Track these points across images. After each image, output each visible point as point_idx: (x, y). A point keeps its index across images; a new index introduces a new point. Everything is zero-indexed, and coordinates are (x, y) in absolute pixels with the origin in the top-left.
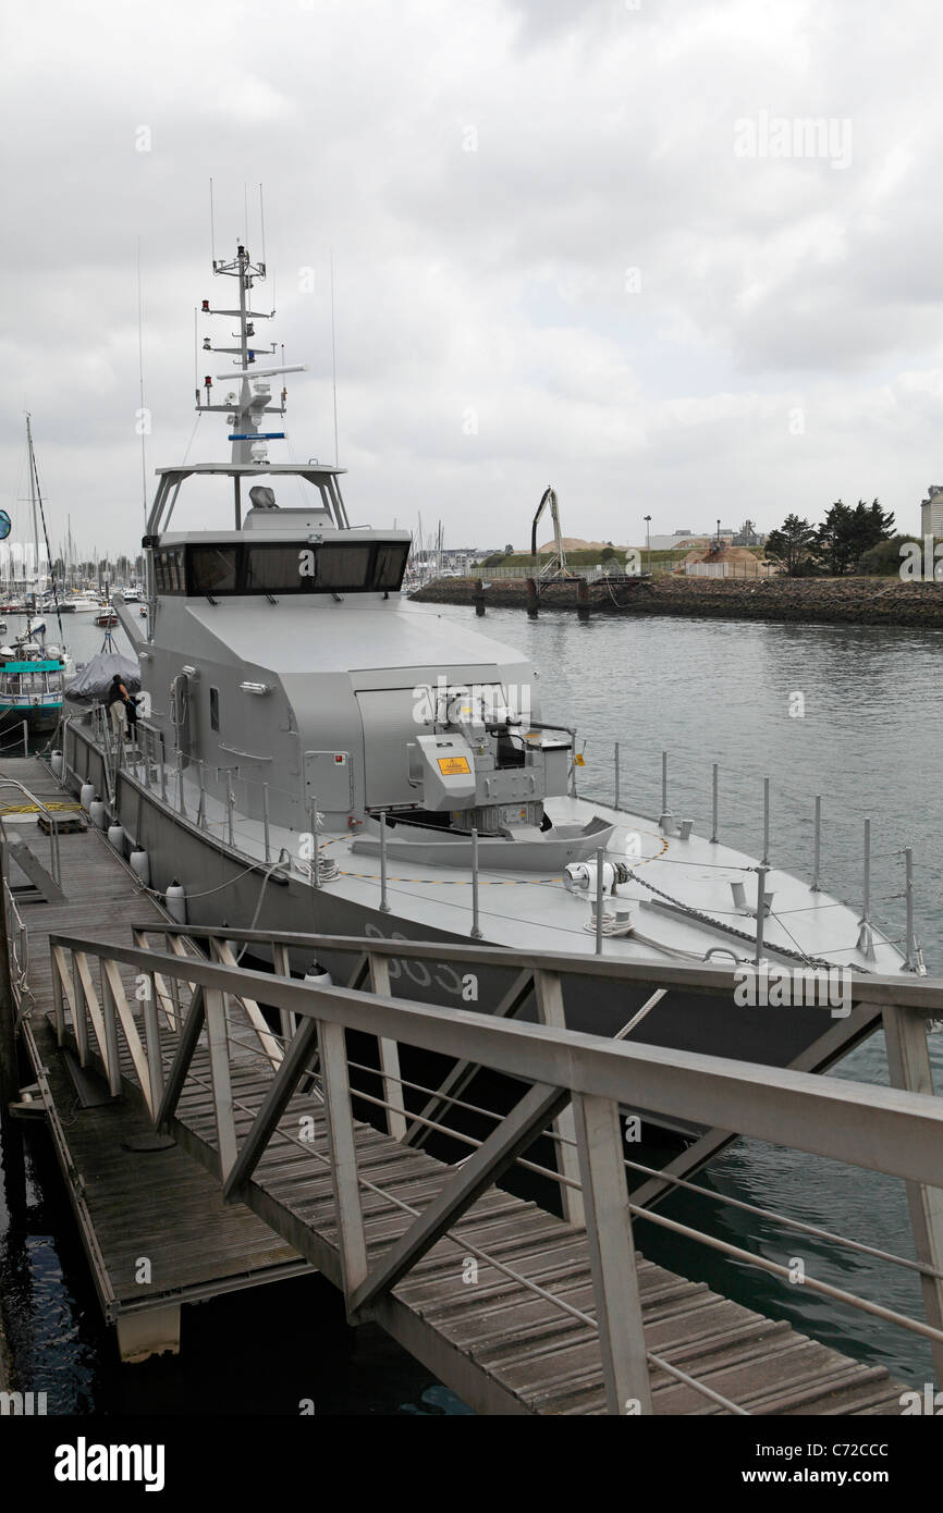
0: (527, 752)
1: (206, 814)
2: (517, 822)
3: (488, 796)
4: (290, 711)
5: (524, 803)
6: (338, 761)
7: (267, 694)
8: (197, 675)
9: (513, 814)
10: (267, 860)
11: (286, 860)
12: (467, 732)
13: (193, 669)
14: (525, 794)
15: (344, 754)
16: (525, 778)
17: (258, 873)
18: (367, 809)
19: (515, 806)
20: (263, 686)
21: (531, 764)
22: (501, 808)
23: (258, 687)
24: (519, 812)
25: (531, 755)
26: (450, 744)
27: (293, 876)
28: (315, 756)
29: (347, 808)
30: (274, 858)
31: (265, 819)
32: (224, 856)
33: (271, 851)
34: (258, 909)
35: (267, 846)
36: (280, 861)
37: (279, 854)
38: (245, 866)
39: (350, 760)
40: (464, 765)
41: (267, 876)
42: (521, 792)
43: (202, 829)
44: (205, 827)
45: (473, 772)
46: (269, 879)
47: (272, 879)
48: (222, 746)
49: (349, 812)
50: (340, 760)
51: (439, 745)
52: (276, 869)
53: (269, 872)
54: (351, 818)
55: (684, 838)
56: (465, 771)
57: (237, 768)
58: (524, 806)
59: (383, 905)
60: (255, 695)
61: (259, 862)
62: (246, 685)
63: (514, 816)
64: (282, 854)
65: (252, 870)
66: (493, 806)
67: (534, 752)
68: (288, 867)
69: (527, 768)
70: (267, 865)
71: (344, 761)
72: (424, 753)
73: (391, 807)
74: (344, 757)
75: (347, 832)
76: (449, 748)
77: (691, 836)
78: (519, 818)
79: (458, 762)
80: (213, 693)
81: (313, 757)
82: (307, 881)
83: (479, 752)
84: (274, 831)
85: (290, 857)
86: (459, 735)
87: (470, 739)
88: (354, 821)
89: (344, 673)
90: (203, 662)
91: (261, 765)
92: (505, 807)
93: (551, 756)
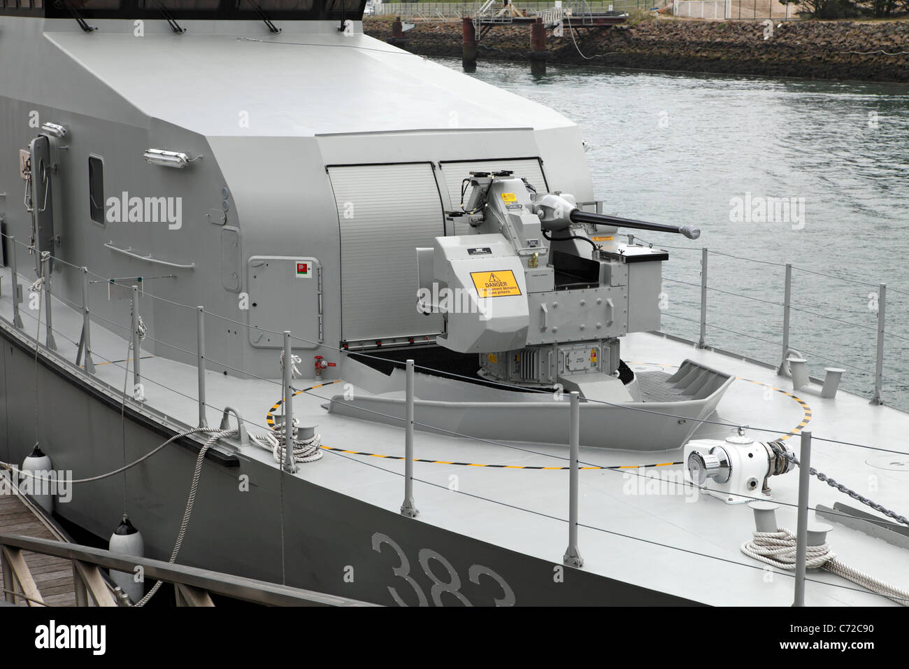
0: (602, 263)
1: (92, 349)
2: (585, 369)
3: (543, 329)
4: (226, 194)
5: (595, 341)
6: (300, 271)
7: (188, 168)
8: (66, 138)
9: (580, 357)
10: (201, 425)
11: (233, 425)
12: (512, 231)
13: (60, 128)
14: (598, 327)
15: (309, 261)
16: (599, 303)
17: (187, 445)
18: (344, 345)
19: (582, 346)
20: (182, 155)
21: (607, 281)
22: (562, 349)
23: (175, 157)
24: (589, 352)
25: (608, 268)
26: (488, 250)
27: (246, 451)
28: (266, 264)
29: (313, 343)
30: (213, 422)
31: (200, 362)
32: (126, 415)
33: (209, 412)
34: (190, 502)
35: (202, 404)
36: (223, 426)
37: (221, 416)
38: (163, 433)
39: (319, 272)
40: (511, 283)
41: (203, 450)
42: (592, 325)
43: (86, 372)
44: (89, 368)
45: (524, 291)
46: (207, 455)
47: (210, 454)
48: (110, 245)
49: (316, 349)
50: (303, 269)
51: (471, 251)
52: (218, 441)
53: (207, 444)
54: (319, 358)
55: (828, 395)
56: (513, 292)
57: (140, 280)
58: (596, 345)
59: (407, 505)
60: (168, 170)
61: (189, 427)
62: (154, 153)
63: (581, 360)
64: (226, 415)
65: (176, 441)
66: (550, 345)
67: (613, 263)
68: (237, 436)
69: (603, 288)
70: (202, 432)
71: (309, 275)
72: (449, 264)
73: (378, 342)
74: (309, 265)
75: (314, 378)
76: (487, 256)
77: (839, 394)
78: (587, 364)
79: (502, 277)
80: (95, 166)
81: (262, 265)
82: (272, 462)
83: (531, 262)
84: (214, 380)
85: (240, 421)
86: (499, 236)
87: (517, 241)
88: (324, 363)
89: (310, 138)
90: (75, 117)
91: (174, 275)
92: (568, 348)
93: (637, 269)
